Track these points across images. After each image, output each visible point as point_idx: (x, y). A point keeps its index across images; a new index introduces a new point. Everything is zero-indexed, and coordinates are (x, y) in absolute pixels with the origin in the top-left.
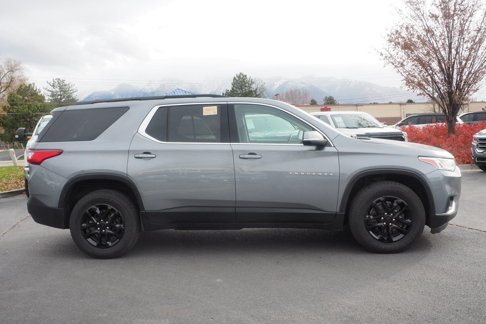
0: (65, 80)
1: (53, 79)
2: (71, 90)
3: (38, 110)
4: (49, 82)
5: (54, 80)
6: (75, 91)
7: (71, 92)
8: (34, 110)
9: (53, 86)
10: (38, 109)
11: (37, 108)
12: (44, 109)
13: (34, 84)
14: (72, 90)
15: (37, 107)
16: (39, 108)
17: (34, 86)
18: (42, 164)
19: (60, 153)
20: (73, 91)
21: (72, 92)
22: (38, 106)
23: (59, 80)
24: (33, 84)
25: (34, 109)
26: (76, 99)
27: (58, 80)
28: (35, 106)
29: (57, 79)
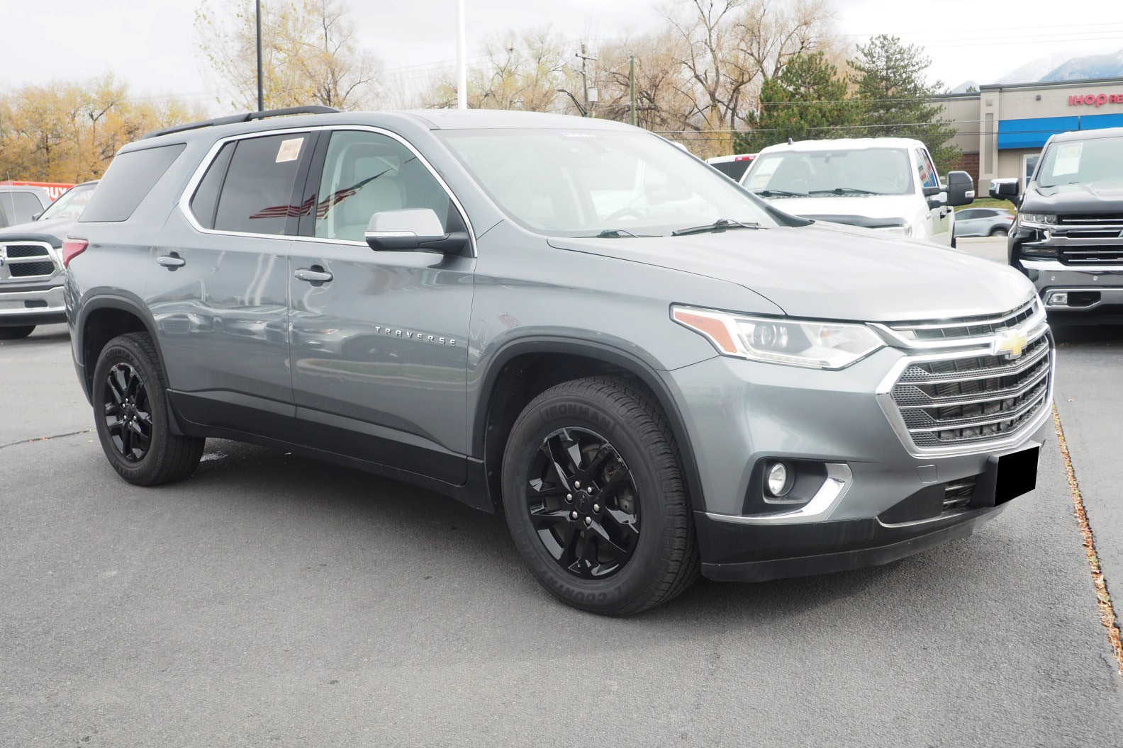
0: (898, 39)
1: (871, 39)
2: (914, 64)
3: (824, 119)
4: (863, 46)
5: (873, 40)
6: (923, 66)
7: (914, 68)
8: (813, 121)
9: (869, 54)
10: (824, 116)
11: (820, 115)
12: (838, 116)
13: (823, 55)
14: (917, 64)
15: (820, 113)
16: (827, 114)
17: (821, 59)
20: (920, 65)
21: (917, 67)
22: (824, 110)
23: (885, 38)
24: (819, 54)
25: (814, 116)
26: (925, 87)
27: (882, 39)
28: (816, 109)
29: (879, 37)
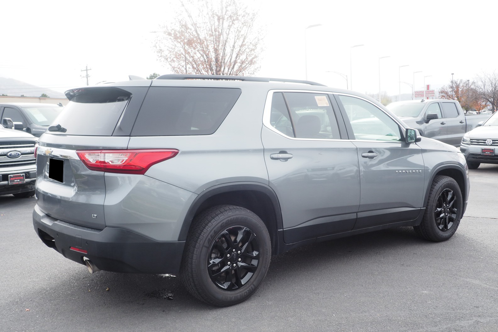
18: (146, 173)
19: (175, 153)
